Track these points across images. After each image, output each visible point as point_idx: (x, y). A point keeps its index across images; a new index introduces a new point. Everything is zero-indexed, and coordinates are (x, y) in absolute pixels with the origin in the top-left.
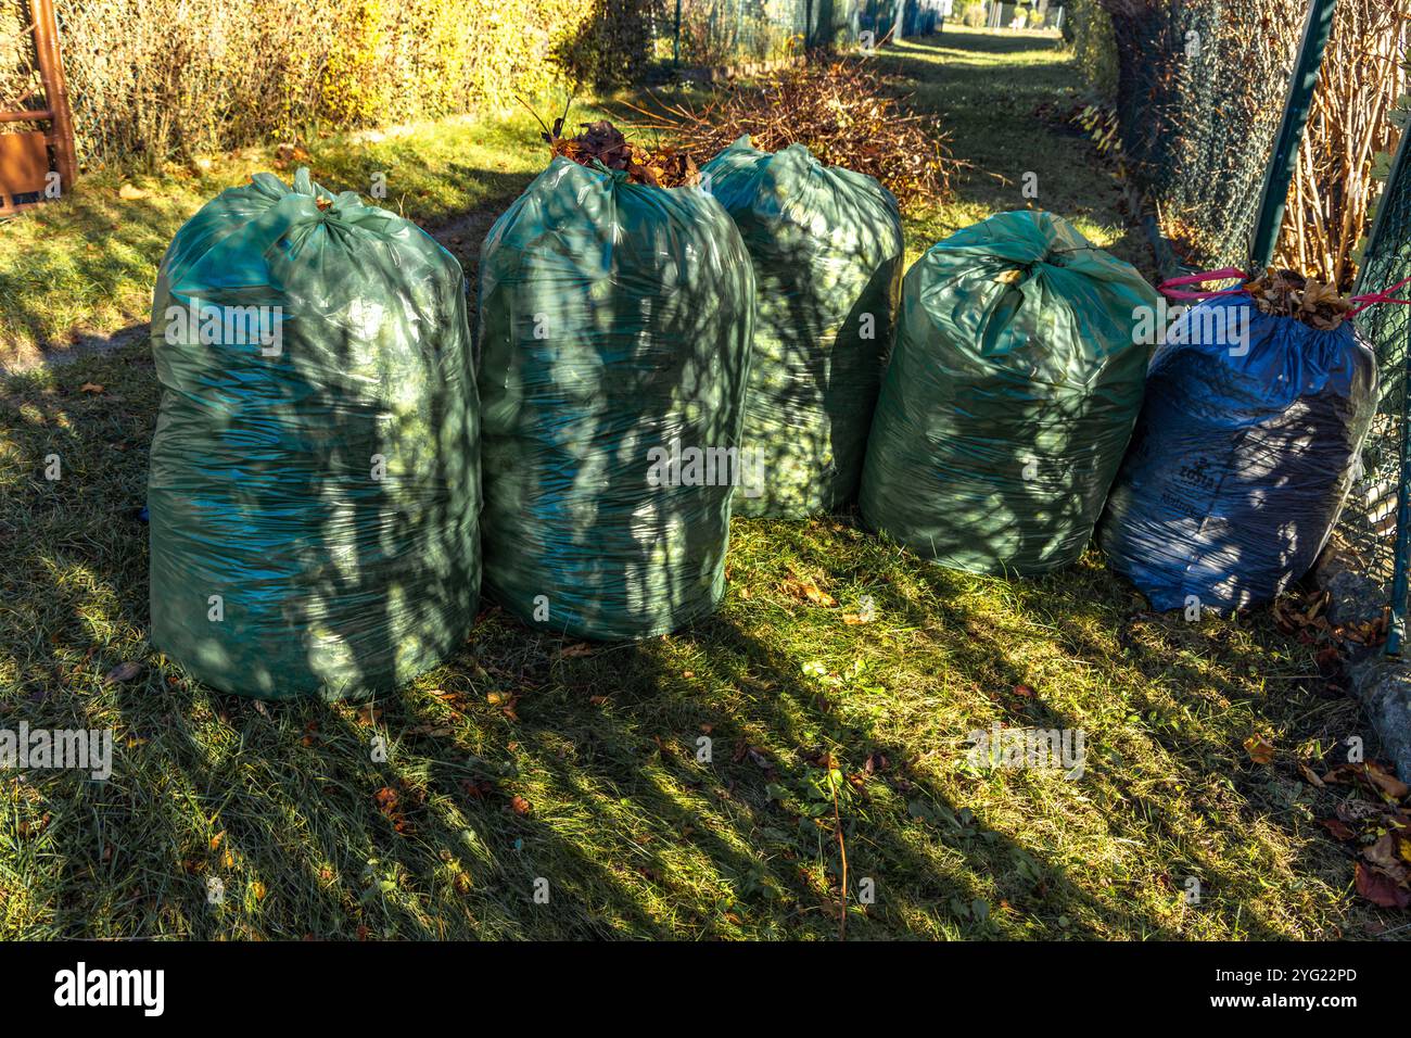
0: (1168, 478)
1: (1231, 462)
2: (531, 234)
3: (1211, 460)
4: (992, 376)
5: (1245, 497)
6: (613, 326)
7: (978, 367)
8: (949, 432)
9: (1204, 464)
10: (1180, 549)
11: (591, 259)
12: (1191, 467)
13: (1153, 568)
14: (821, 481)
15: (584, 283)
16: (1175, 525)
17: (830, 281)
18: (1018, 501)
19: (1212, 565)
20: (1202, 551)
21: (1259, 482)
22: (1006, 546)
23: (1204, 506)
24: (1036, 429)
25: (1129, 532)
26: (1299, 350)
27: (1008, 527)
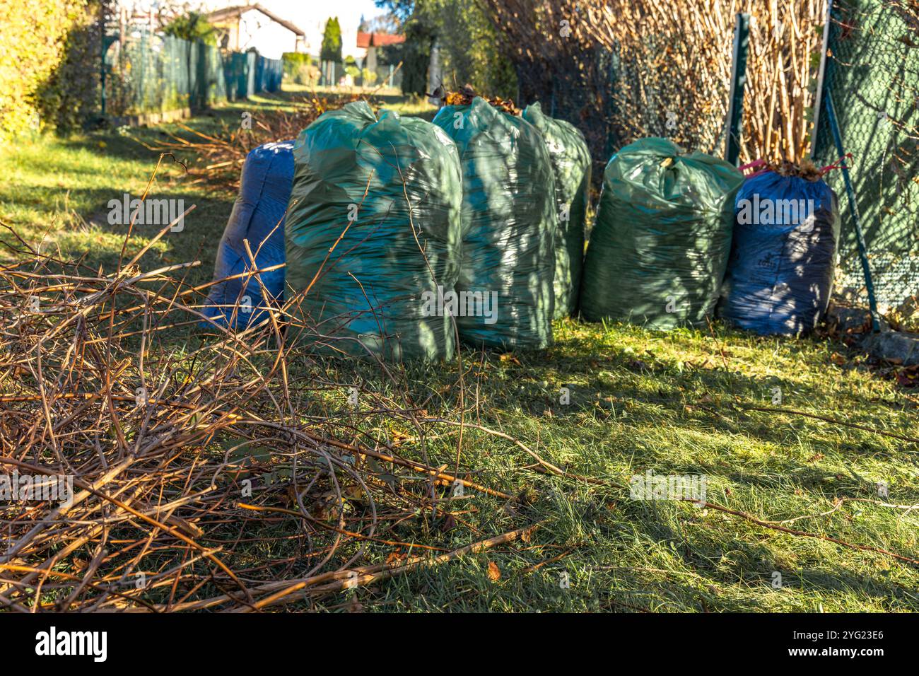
0: (752, 268)
1: (785, 253)
2: (474, 133)
3: (773, 253)
4: (673, 209)
5: (793, 270)
6: (517, 178)
7: (666, 205)
8: (650, 245)
9: (770, 256)
10: (765, 307)
11: (506, 144)
12: (763, 259)
13: (751, 319)
14: (567, 293)
15: (504, 157)
16: (760, 294)
17: (568, 175)
18: (689, 283)
19: (783, 312)
20: (776, 306)
21: (799, 261)
22: (683, 310)
23: (773, 279)
24: (696, 237)
25: (734, 304)
26: (805, 191)
27: (683, 298)
